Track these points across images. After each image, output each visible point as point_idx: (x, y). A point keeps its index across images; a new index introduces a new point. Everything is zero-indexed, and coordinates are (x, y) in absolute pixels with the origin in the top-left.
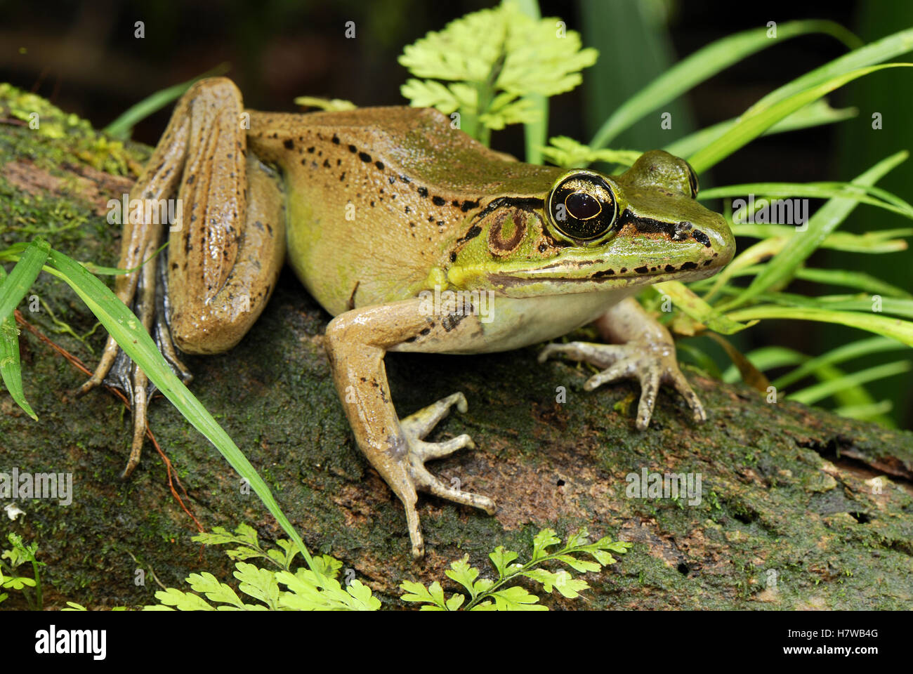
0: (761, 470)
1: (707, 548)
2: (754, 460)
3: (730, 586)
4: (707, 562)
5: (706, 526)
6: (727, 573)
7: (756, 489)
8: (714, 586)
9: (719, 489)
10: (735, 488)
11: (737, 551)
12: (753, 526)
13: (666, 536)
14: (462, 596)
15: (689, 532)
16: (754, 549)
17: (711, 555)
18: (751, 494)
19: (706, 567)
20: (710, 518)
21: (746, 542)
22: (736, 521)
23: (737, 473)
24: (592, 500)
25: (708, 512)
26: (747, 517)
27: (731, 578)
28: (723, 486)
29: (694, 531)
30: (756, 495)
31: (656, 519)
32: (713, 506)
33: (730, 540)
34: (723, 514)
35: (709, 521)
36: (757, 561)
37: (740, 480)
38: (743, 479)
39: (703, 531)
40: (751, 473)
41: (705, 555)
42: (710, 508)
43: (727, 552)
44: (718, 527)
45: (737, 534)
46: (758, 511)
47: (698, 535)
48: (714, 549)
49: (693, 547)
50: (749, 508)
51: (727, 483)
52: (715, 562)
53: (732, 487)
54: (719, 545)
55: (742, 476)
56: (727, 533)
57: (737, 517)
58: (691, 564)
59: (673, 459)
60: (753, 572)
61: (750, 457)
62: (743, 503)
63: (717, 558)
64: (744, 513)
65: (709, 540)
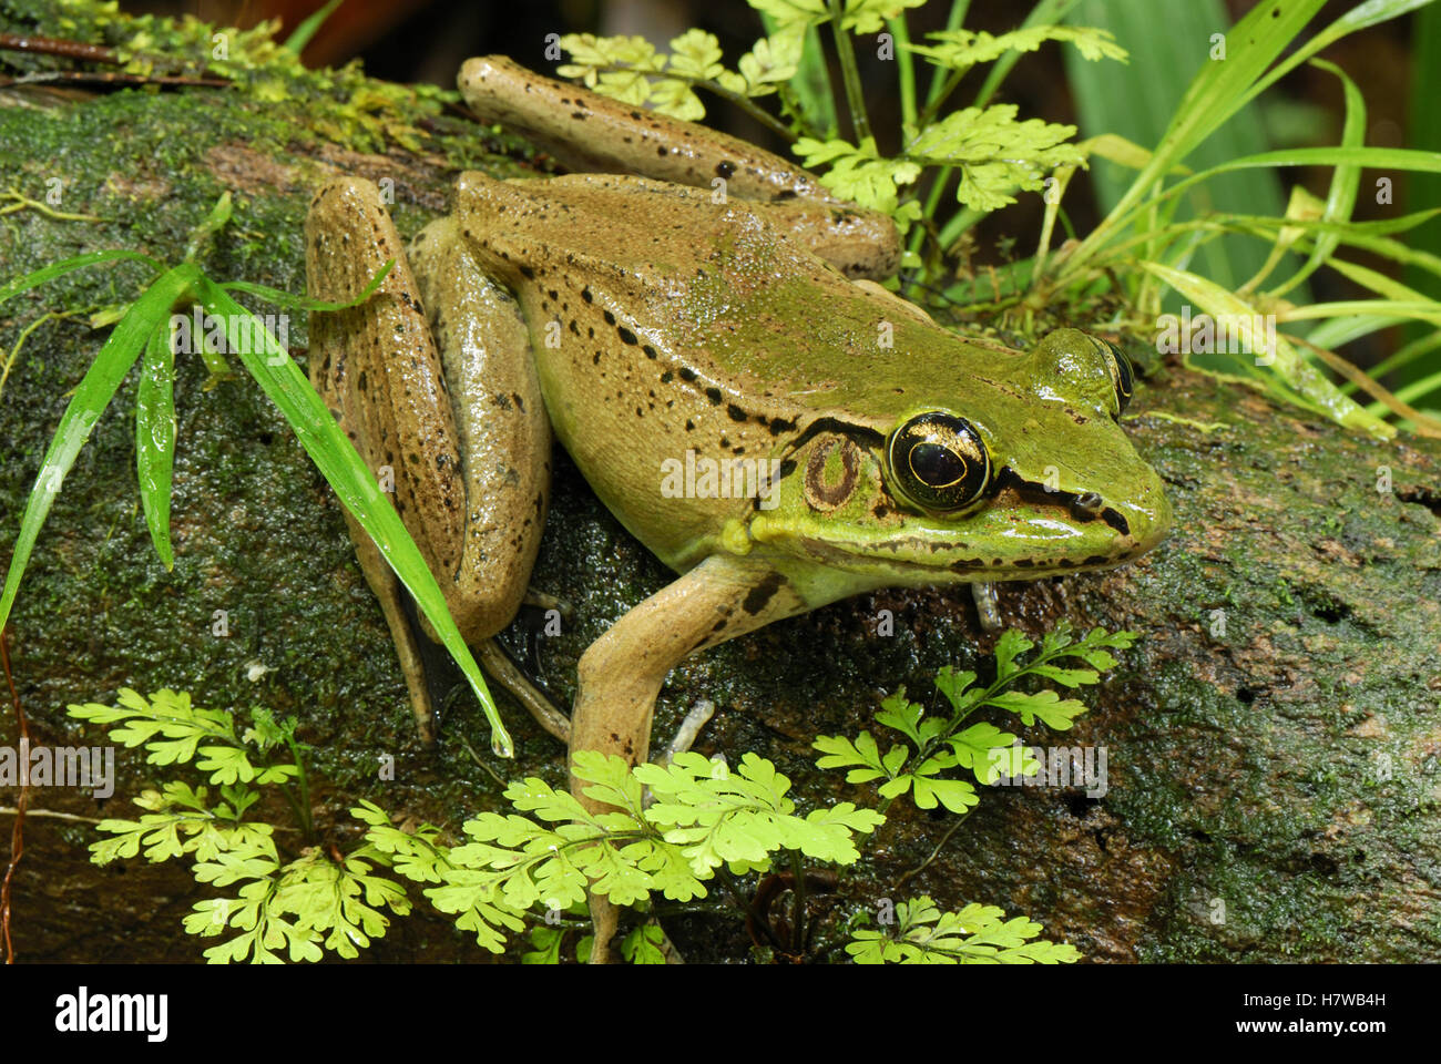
0: (1348, 541)
1: (1276, 663)
2: (1337, 525)
3: (1315, 718)
4: (1278, 683)
5: (1273, 630)
6: (1310, 698)
7: (1345, 569)
8: (1291, 718)
9: (1289, 574)
10: (1313, 570)
11: (1321, 664)
12: (1343, 625)
13: (1218, 648)
14: (905, 747)
15: (1250, 640)
16: (1346, 660)
17: (1285, 673)
18: (1337, 580)
19: (1277, 692)
20: (1278, 616)
21: (1333, 650)
22: (1316, 621)
23: (1313, 547)
24: (1105, 601)
25: (1275, 609)
26: (1333, 613)
27: (1316, 706)
28: (1294, 567)
29: (1256, 640)
30: (1344, 578)
31: (1200, 624)
32: (1282, 600)
33: (1310, 649)
34: (1299, 612)
35: (1279, 623)
36: (1351, 678)
37: (1319, 559)
38: (1323, 557)
39: (1271, 638)
40: (1335, 546)
41: (1276, 674)
42: (1276, 602)
43: (1307, 667)
44: (1292, 631)
45: (1321, 638)
46: (1348, 603)
47: (1264, 644)
48: (1290, 663)
49: (1258, 662)
50: (1336, 600)
51: (1301, 564)
52: (1289, 682)
53: (1308, 570)
54: (1296, 657)
55: (1321, 551)
56: (1305, 639)
57: (1318, 614)
58: (1255, 688)
59: (1219, 533)
60: (1347, 695)
61: (1331, 522)
62: (1326, 594)
63: (1294, 676)
64: (1328, 608)
65: (1278, 651)
